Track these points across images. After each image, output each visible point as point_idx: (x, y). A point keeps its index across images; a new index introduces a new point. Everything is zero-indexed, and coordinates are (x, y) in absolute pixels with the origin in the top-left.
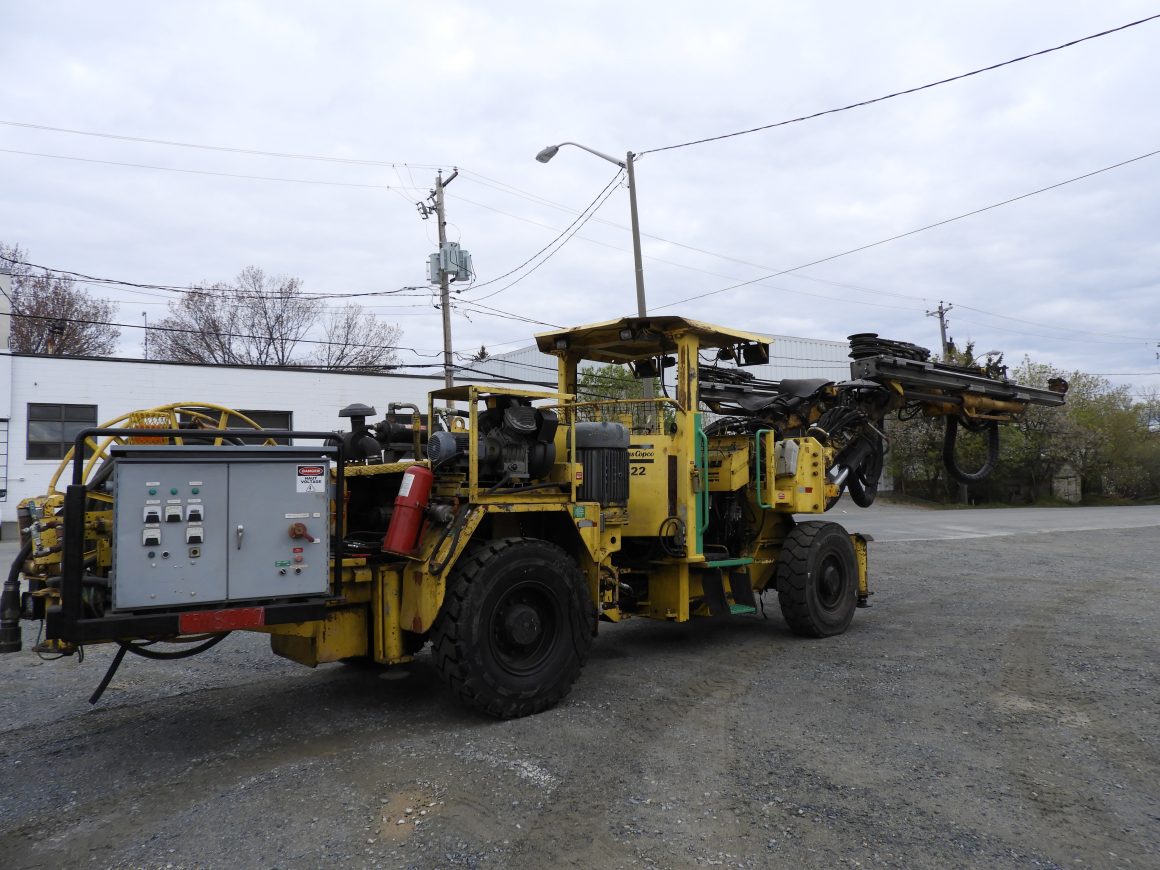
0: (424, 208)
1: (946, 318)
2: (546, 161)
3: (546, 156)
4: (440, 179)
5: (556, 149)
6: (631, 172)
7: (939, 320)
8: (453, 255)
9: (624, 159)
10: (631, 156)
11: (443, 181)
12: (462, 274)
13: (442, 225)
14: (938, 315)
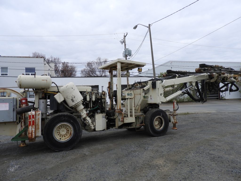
0: (121, 42)
2: (135, 29)
3: (135, 28)
4: (124, 35)
5: (137, 26)
6: (150, 28)
8: (127, 51)
9: (148, 26)
10: (150, 25)
12: (130, 55)
13: (125, 45)
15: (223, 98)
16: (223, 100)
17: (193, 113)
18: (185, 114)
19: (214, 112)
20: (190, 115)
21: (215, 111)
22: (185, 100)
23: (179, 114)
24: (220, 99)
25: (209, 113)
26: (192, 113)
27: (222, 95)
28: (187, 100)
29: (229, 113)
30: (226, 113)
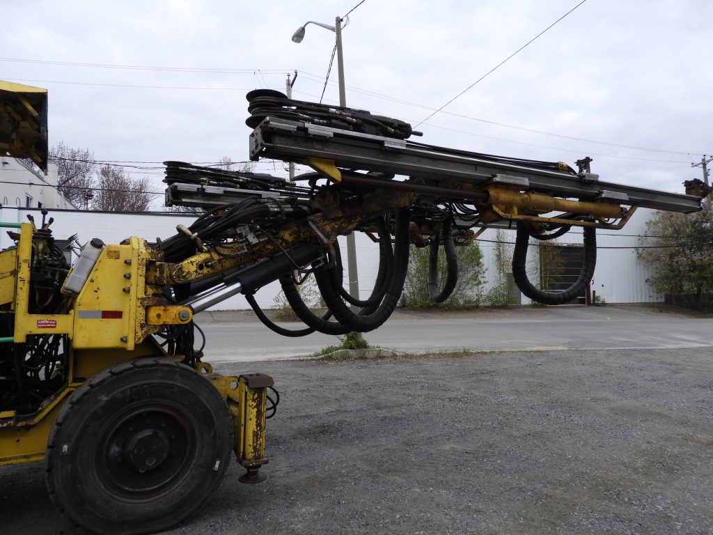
1: (708, 166)
2: (299, 42)
3: (299, 36)
4: (289, 80)
5: (303, 29)
6: (339, 34)
7: (702, 170)
10: (339, 21)
11: (291, 82)
14: (701, 166)
15: (598, 300)
16: (598, 305)
17: (486, 353)
18: (455, 355)
19: (561, 348)
20: (470, 360)
21: (564, 344)
22: (482, 304)
23: (433, 354)
24: (589, 304)
25: (540, 351)
26: (482, 353)
27: (594, 292)
28: (488, 304)
29: (609, 354)
30: (601, 353)
